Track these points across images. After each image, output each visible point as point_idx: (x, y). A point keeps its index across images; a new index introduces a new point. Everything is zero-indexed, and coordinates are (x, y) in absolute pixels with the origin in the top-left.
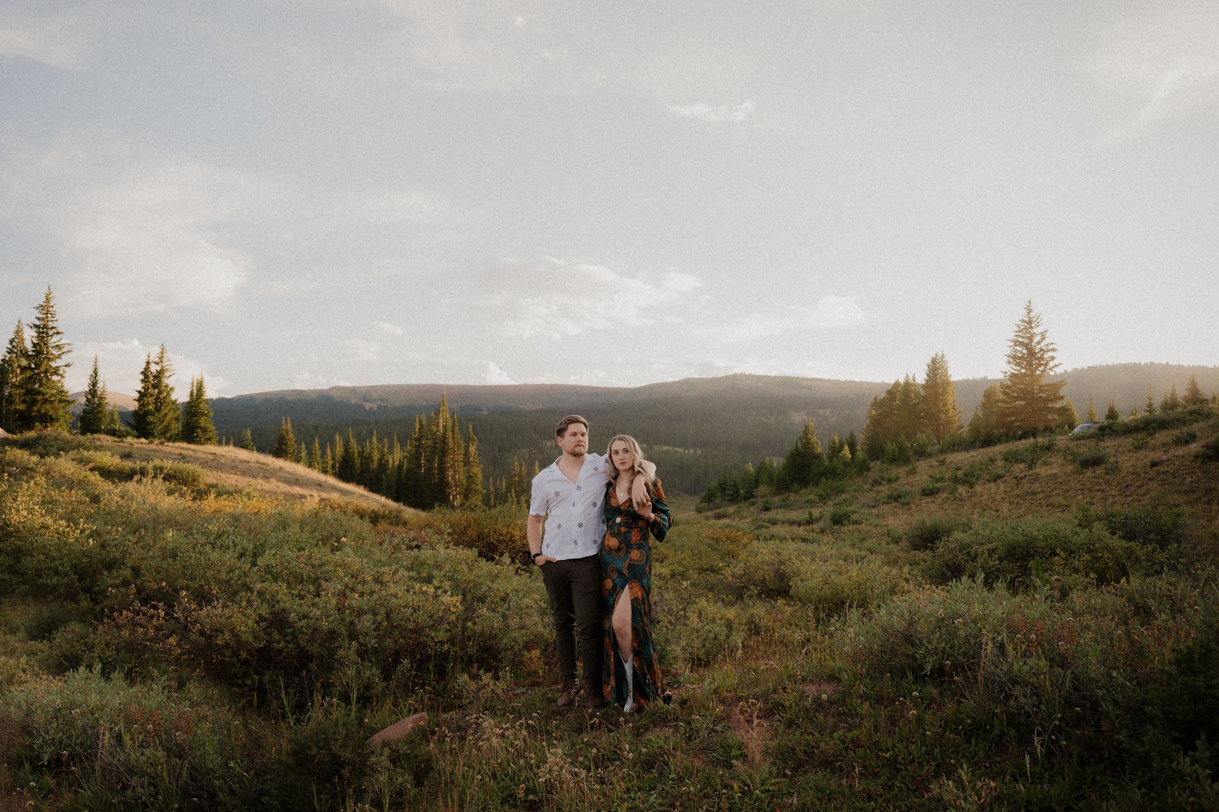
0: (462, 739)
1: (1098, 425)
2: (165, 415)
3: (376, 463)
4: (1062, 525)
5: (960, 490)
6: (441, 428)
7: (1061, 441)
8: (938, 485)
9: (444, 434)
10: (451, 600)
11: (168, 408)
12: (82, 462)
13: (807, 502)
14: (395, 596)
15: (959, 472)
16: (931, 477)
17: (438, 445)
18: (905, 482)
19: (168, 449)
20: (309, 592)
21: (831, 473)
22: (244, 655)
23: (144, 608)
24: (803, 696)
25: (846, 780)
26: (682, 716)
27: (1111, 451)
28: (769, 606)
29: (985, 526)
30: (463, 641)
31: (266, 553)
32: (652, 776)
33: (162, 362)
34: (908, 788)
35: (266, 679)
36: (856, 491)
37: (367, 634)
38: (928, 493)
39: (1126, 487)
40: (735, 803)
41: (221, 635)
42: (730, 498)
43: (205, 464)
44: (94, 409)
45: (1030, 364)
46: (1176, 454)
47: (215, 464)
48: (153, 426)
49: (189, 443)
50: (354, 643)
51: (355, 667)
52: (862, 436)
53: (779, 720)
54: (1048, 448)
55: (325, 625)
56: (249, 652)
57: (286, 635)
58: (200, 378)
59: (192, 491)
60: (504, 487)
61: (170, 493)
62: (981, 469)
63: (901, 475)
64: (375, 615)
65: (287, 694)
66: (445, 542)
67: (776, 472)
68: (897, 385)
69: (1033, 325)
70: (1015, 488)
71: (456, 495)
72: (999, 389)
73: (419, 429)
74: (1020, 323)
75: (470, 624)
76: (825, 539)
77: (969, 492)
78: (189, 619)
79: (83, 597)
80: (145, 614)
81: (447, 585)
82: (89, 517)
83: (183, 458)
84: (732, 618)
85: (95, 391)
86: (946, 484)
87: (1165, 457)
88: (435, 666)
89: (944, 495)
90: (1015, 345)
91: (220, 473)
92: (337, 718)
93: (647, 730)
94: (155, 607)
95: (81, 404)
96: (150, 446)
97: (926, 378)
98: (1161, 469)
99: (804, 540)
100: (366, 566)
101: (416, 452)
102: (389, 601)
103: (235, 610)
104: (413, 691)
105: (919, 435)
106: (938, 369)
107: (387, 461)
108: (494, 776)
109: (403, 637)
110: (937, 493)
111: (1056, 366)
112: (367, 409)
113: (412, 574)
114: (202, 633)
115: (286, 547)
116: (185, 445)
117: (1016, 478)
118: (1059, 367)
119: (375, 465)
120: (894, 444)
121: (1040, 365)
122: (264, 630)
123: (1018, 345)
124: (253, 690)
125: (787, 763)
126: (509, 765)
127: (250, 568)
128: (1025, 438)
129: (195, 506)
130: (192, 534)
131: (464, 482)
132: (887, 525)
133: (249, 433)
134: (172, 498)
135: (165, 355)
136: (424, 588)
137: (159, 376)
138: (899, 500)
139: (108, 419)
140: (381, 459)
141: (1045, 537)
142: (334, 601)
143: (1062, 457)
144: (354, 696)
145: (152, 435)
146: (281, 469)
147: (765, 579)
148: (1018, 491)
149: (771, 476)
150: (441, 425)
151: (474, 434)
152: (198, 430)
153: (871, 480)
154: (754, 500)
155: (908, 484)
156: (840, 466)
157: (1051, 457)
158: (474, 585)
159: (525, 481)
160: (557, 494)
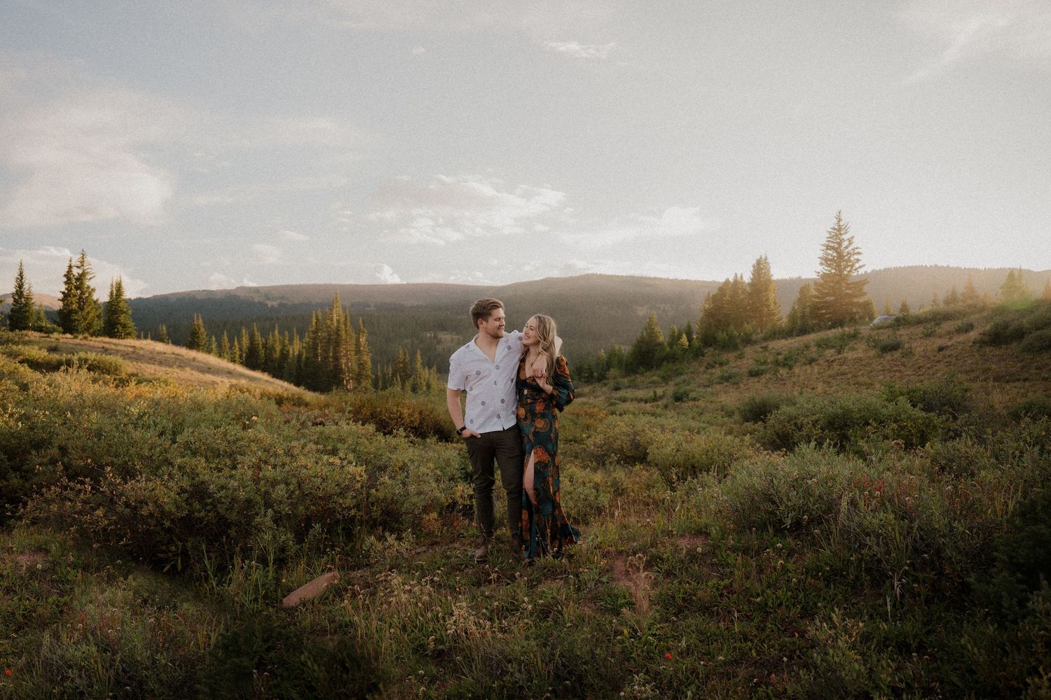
0: (373, 594)
1: (895, 317)
2: (88, 313)
3: (278, 353)
4: (874, 400)
5: (781, 372)
6: (335, 321)
7: (864, 330)
8: (763, 367)
9: (338, 326)
10: (357, 470)
11: (90, 307)
12: (11, 356)
13: (651, 382)
14: (306, 467)
15: (780, 357)
16: (756, 361)
17: (332, 337)
18: (735, 365)
19: (92, 343)
20: (225, 465)
21: (671, 358)
22: (167, 524)
23: (71, 484)
24: (678, 549)
25: (723, 623)
26: (571, 569)
27: (905, 338)
28: (628, 470)
29: (808, 401)
30: (367, 506)
31: (185, 430)
32: (548, 625)
33: (83, 266)
34: (779, 628)
35: (189, 545)
36: (692, 373)
37: (281, 502)
38: (754, 374)
39: (919, 368)
40: (626, 646)
41: (145, 507)
42: (586, 379)
43: (125, 356)
44: (21, 308)
45: (838, 266)
46: (958, 340)
47: (135, 356)
48: (77, 323)
49: (111, 337)
50: (270, 510)
51: (271, 532)
52: (697, 327)
53: (658, 571)
54: (854, 336)
55: (242, 495)
56: (173, 521)
57: (207, 505)
58: (119, 279)
59: (115, 380)
60: (390, 373)
61: (95, 381)
62: (798, 354)
63: (731, 359)
64: (287, 484)
65: (209, 558)
66: (346, 419)
67: (624, 358)
68: (727, 282)
69: (842, 232)
70: (827, 369)
71: (349, 380)
72: (812, 287)
73: (316, 323)
74: (831, 230)
75: (373, 491)
76: (669, 413)
77: (788, 373)
78: (114, 493)
79: (13, 475)
80: (71, 489)
81: (351, 456)
82: (18, 404)
83: (105, 351)
84: (599, 481)
85: (22, 292)
86: (769, 366)
87: (950, 343)
88: (344, 529)
89: (768, 376)
90: (827, 249)
91: (140, 364)
92: (257, 579)
93: (540, 582)
94: (82, 483)
95: (8, 305)
96: (75, 340)
97: (751, 277)
98: (947, 352)
99: (653, 415)
100: (277, 441)
101: (314, 343)
102: (300, 472)
103: (158, 483)
104: (325, 553)
105: (745, 325)
106: (762, 269)
107: (288, 351)
108: (404, 628)
109: (314, 505)
110: (762, 374)
111: (860, 267)
112: (269, 306)
113: (320, 447)
114: (127, 505)
115: (203, 425)
116: (107, 339)
117: (828, 361)
118: (862, 268)
119: (277, 355)
120: (724, 334)
121: (847, 266)
122: (185, 501)
123: (830, 249)
124: (178, 555)
125: (668, 609)
126: (417, 617)
127: (171, 445)
128: (835, 328)
129: (118, 392)
130: (116, 416)
131: (356, 368)
132: (721, 402)
133: (164, 329)
134: (96, 386)
135: (85, 259)
136: (331, 460)
137: (81, 278)
138: (730, 380)
139: (35, 318)
140: (282, 350)
141: (859, 410)
142: (250, 473)
143: (866, 344)
144: (271, 558)
145: (77, 331)
146: (194, 359)
147: (623, 448)
148: (830, 372)
149: (620, 362)
150: (335, 319)
151: (364, 327)
152: (119, 326)
153: (705, 364)
154: (606, 381)
155: (737, 366)
156: (680, 352)
157: (856, 343)
158: (375, 457)
159: (409, 367)
160: (478, 373)
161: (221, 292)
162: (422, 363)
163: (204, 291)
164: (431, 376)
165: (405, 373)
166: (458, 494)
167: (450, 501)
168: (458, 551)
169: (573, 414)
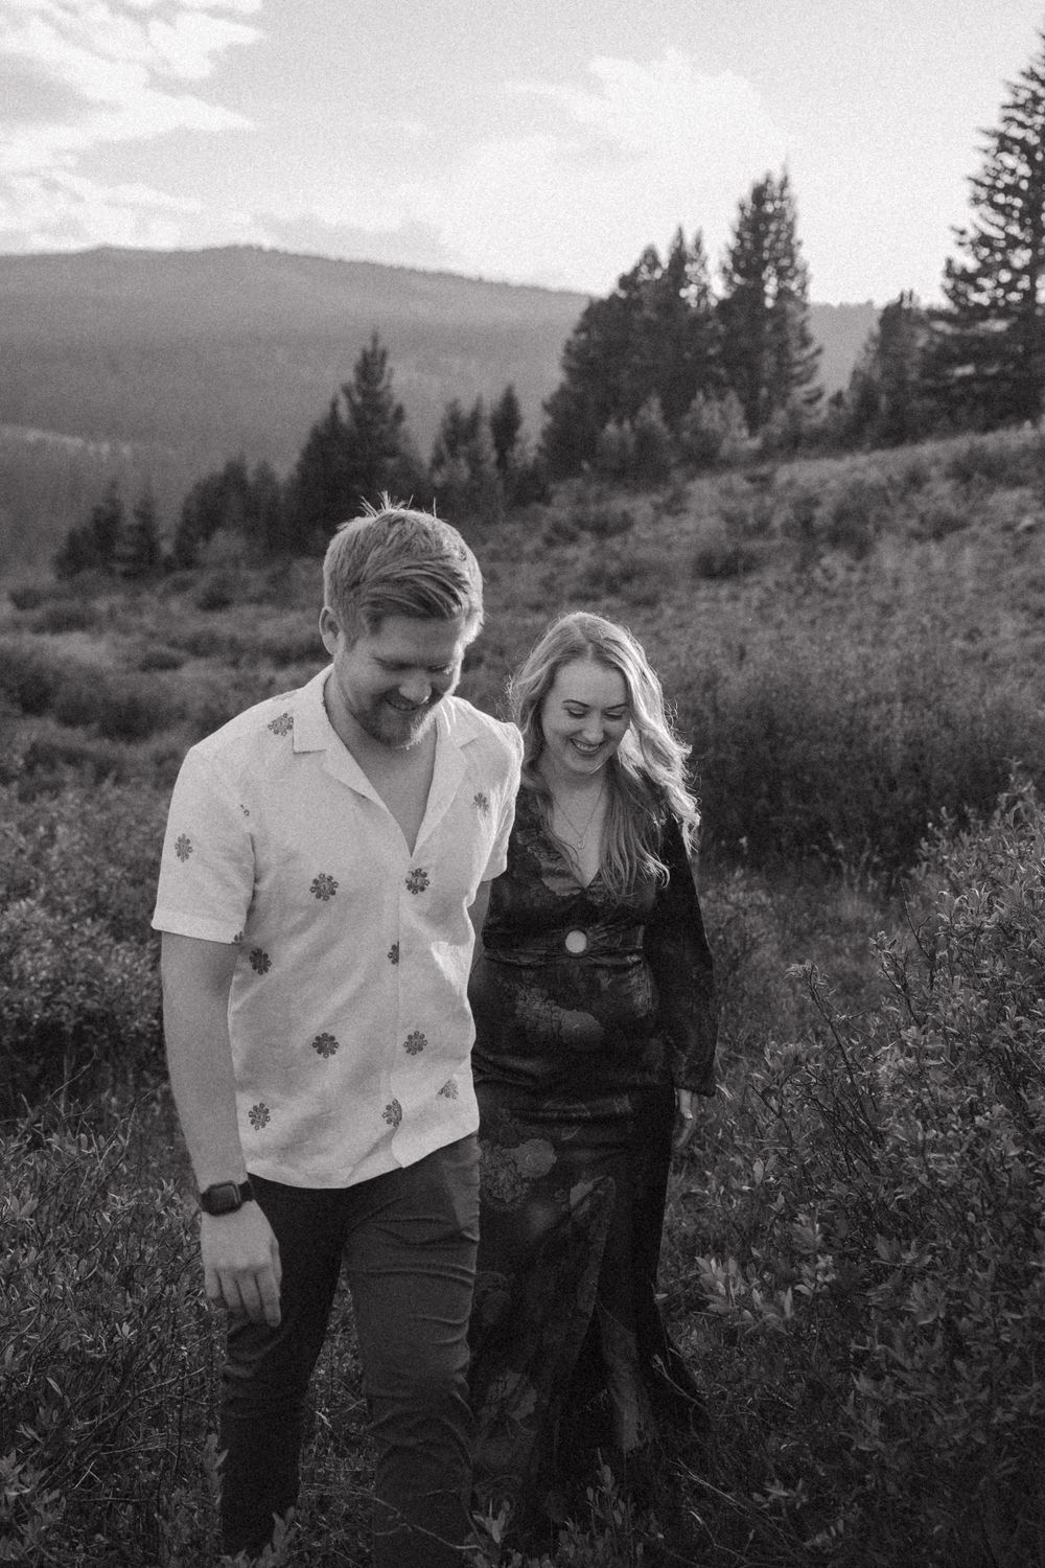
5: (825, 562)
15: (819, 510)
16: (730, 522)
18: (649, 535)
38: (718, 568)
62: (886, 503)
63: (638, 516)
70: (1010, 559)
74: (1021, 81)
77: (854, 568)
86: (776, 543)
89: (772, 578)
90: (1002, 148)
106: (770, 218)
110: (748, 569)
117: (1008, 528)
123: (1008, 150)
138: (625, 587)
153: (545, 529)
155: (658, 539)
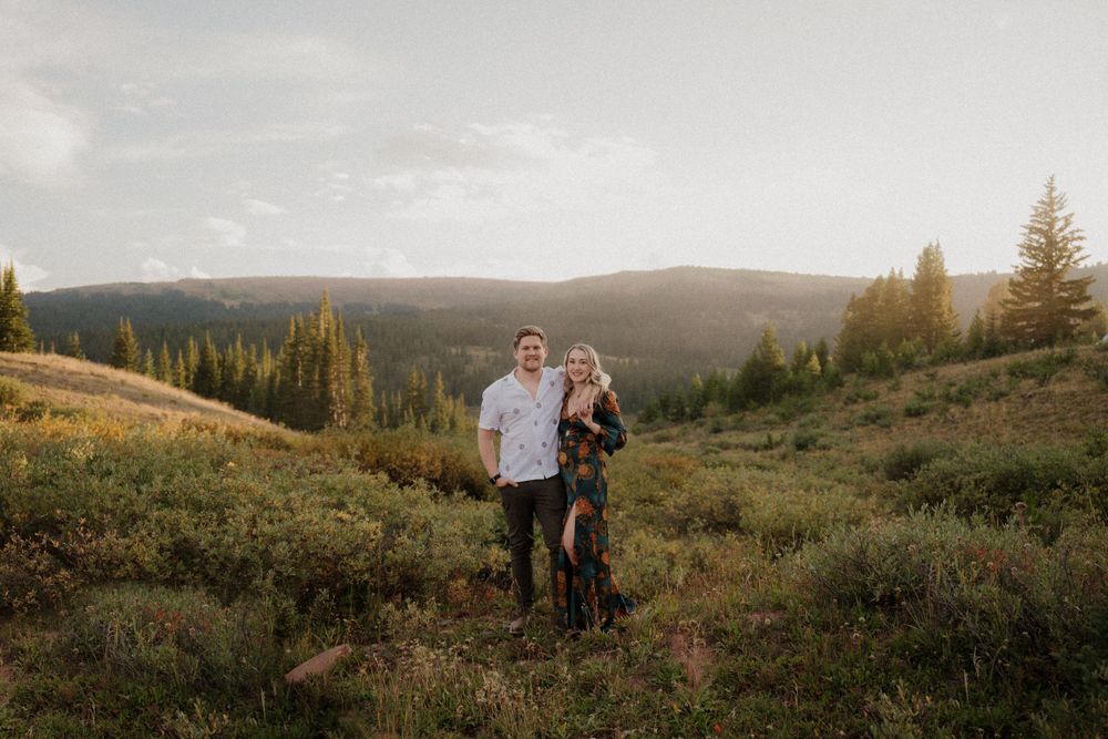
3: (240, 374)
4: (1067, 453)
5: (952, 410)
6: (322, 330)
7: (1084, 351)
8: (925, 404)
9: (327, 338)
10: (371, 527)
13: (765, 423)
14: (310, 522)
15: (953, 389)
16: (917, 394)
17: (318, 353)
18: (886, 400)
21: (796, 388)
24: (746, 623)
25: (787, 702)
26: (621, 642)
28: (716, 540)
29: (974, 452)
30: (382, 570)
32: (591, 700)
34: (851, 709)
36: (825, 410)
38: (913, 413)
40: (675, 722)
42: (674, 417)
43: (24, 376)
45: (1048, 256)
47: (38, 377)
50: (270, 571)
51: (271, 597)
52: (836, 344)
53: (721, 647)
54: (1066, 361)
58: (9, 267)
59: (17, 411)
60: (399, 404)
62: (980, 386)
63: (881, 391)
66: (352, 466)
67: (729, 387)
68: (879, 280)
69: (1055, 208)
70: (1020, 408)
71: (342, 413)
73: (296, 332)
74: (1039, 205)
75: (390, 552)
76: (786, 466)
77: (963, 413)
81: (362, 511)
84: (674, 552)
86: (937, 402)
88: (354, 598)
89: (933, 416)
90: (1031, 232)
91: (45, 388)
93: (584, 657)
97: (916, 272)
99: (760, 467)
101: (292, 361)
102: (303, 527)
104: (332, 624)
105: (905, 342)
106: (932, 261)
107: (256, 372)
109: (320, 566)
110: (924, 413)
111: (1082, 259)
112: (228, 307)
117: (1023, 396)
118: (1087, 259)
119: (239, 377)
120: (874, 354)
121: (1061, 258)
122: (167, 560)
123: (1034, 233)
125: (728, 687)
127: (138, 495)
128: (1039, 348)
129: (26, 428)
131: (351, 398)
132: (861, 452)
133: (76, 338)
136: (340, 515)
138: (878, 421)
140: (246, 370)
141: (1045, 467)
143: (1084, 372)
146: (123, 383)
147: (712, 510)
148: (1025, 413)
149: (723, 391)
150: (322, 327)
151: (363, 338)
152: (9, 334)
153: (844, 397)
154: (702, 420)
155: (890, 402)
156: (807, 380)
157: (1069, 371)
158: (389, 513)
159: (426, 396)
160: (517, 411)
161: (158, 285)
162: (444, 391)
163: (131, 284)
164: (458, 409)
165: (421, 406)
166: (492, 558)
167: (482, 566)
168: (490, 624)
169: (652, 465)
